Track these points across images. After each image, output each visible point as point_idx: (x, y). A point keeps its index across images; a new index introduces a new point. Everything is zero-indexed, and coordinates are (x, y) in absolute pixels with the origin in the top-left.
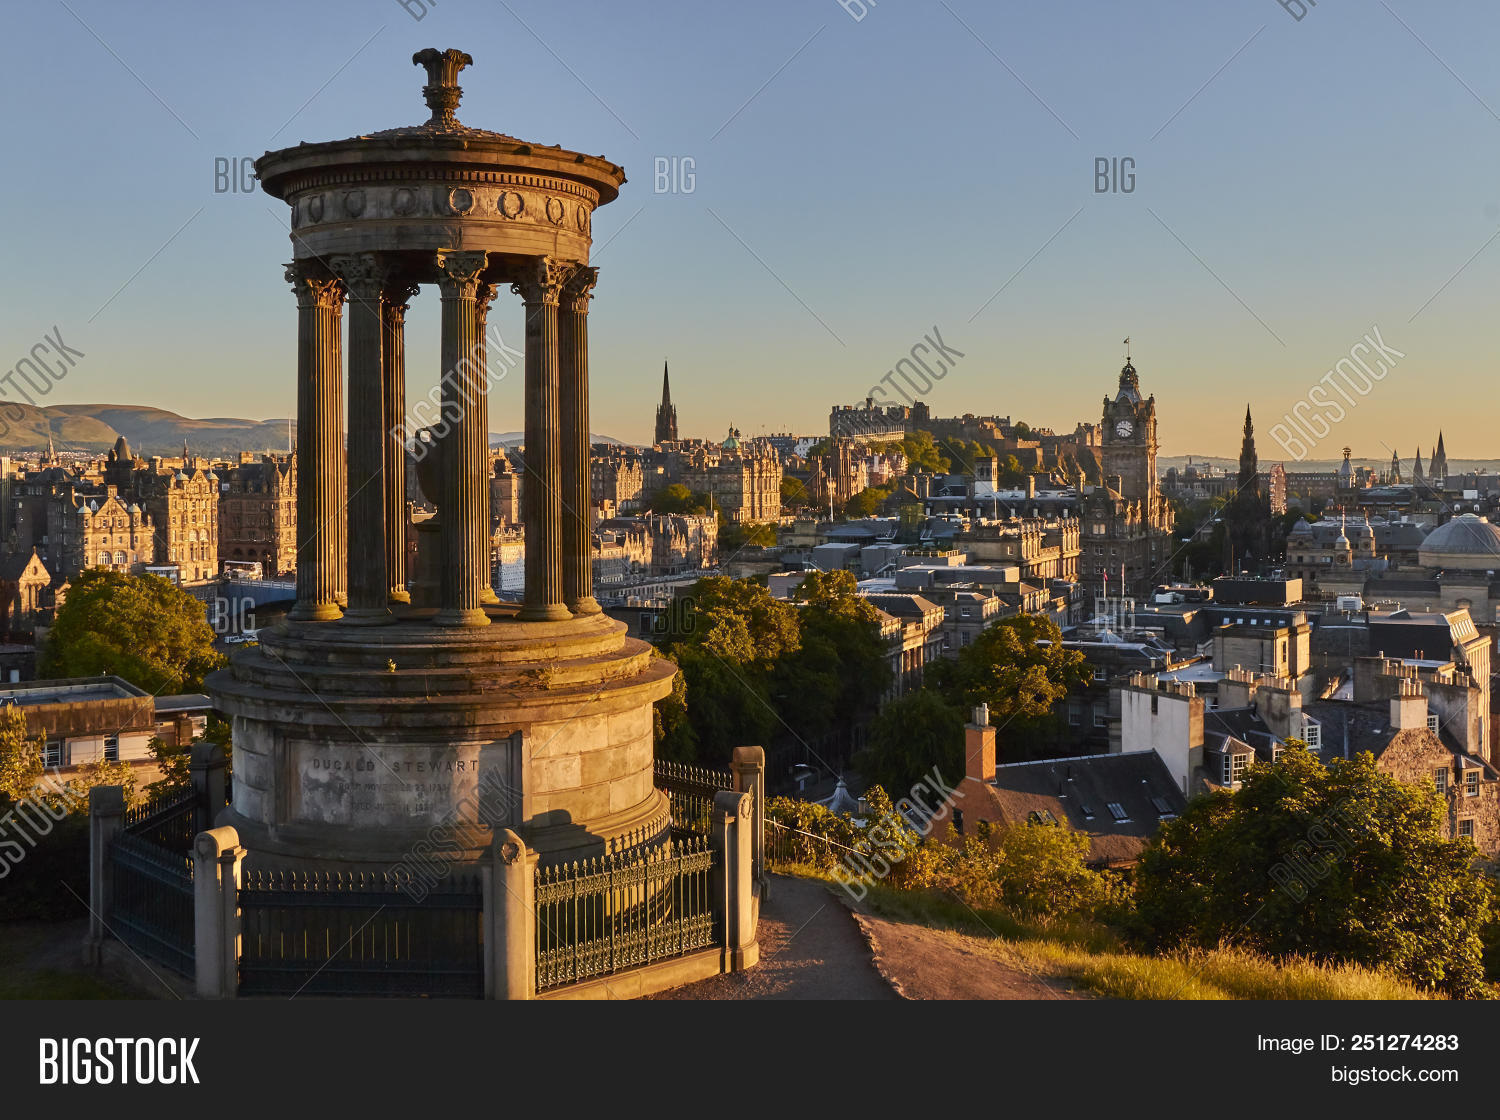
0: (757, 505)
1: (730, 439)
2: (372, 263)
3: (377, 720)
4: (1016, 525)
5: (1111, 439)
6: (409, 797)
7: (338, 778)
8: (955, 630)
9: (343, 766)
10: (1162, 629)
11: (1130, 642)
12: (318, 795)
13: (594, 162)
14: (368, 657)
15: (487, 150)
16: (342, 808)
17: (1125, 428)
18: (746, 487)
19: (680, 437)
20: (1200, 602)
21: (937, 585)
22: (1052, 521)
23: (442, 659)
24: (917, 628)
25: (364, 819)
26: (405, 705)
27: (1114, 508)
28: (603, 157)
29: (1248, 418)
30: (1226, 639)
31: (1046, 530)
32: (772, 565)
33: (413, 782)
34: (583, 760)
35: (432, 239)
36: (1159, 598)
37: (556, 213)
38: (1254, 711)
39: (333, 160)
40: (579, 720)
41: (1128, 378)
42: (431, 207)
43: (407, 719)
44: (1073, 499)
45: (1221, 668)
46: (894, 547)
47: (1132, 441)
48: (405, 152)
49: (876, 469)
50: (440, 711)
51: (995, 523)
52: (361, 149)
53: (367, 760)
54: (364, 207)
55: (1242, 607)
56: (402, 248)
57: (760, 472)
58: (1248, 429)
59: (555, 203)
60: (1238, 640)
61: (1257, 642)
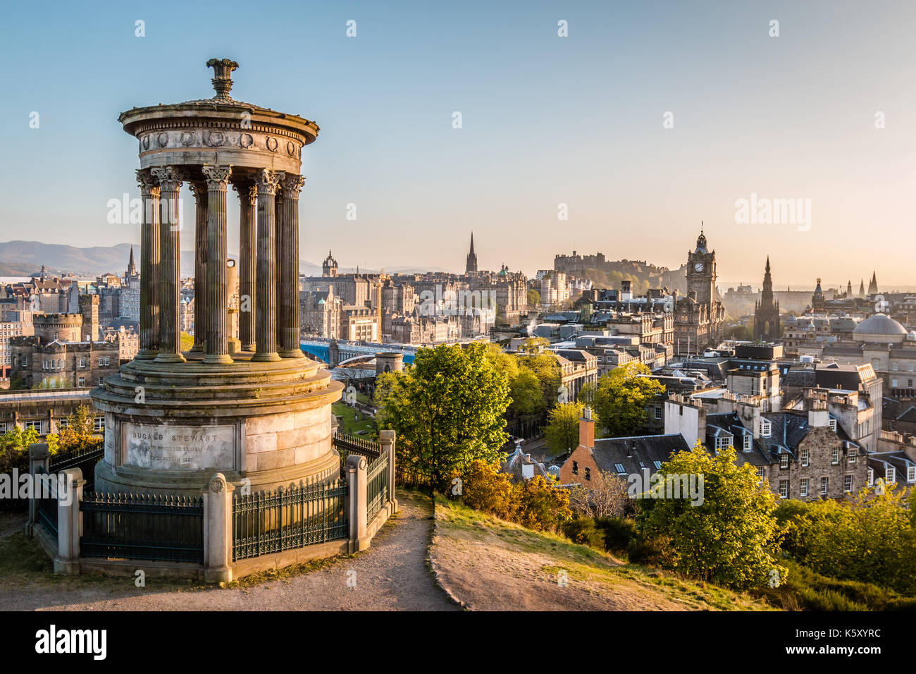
0: (515, 304)
1: (503, 271)
2: (170, 171)
3: (161, 413)
4: (639, 316)
5: (692, 272)
6: (179, 454)
7: (145, 443)
8: (604, 369)
9: (147, 437)
10: (707, 370)
11: (688, 376)
12: (135, 452)
13: (293, 118)
14: (164, 379)
15: (229, 111)
16: (147, 459)
17: (699, 267)
18: (510, 295)
19: (479, 270)
20: (729, 357)
21: (596, 346)
22: (658, 314)
23: (202, 381)
24: (583, 367)
25: (158, 465)
26: (175, 406)
27: (693, 308)
28: (298, 115)
29: (768, 263)
30: (735, 377)
31: (656, 318)
32: (515, 334)
33: (182, 447)
34: (278, 436)
35: (202, 159)
36: (706, 354)
37: (273, 145)
38: (735, 415)
39: (149, 117)
40: (276, 415)
41: (702, 242)
42: (201, 142)
43: (177, 412)
46: (576, 326)
47: (703, 273)
48: (184, 112)
49: (577, 286)
50: (193, 409)
51: (629, 314)
52: (162, 111)
53: (159, 434)
54: (167, 141)
55: (750, 360)
56: (186, 163)
57: (517, 287)
58: (768, 269)
59: (272, 140)
60: (740, 377)
61: (750, 378)
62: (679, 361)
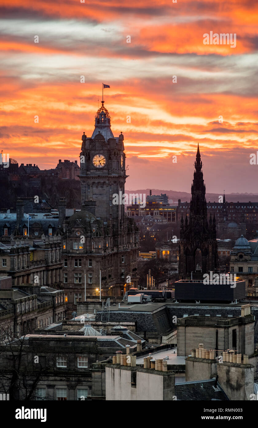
5: (88, 169)
10: (134, 324)
11: (107, 334)
17: (99, 161)
30: (189, 329)
36: (131, 298)
38: (215, 383)
41: (103, 119)
44: (57, 220)
45: (184, 353)
47: (105, 171)
55: (198, 306)
60: (198, 330)
61: (213, 330)
62: (87, 311)
